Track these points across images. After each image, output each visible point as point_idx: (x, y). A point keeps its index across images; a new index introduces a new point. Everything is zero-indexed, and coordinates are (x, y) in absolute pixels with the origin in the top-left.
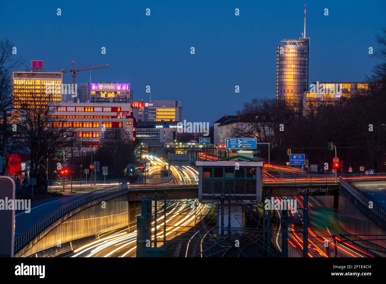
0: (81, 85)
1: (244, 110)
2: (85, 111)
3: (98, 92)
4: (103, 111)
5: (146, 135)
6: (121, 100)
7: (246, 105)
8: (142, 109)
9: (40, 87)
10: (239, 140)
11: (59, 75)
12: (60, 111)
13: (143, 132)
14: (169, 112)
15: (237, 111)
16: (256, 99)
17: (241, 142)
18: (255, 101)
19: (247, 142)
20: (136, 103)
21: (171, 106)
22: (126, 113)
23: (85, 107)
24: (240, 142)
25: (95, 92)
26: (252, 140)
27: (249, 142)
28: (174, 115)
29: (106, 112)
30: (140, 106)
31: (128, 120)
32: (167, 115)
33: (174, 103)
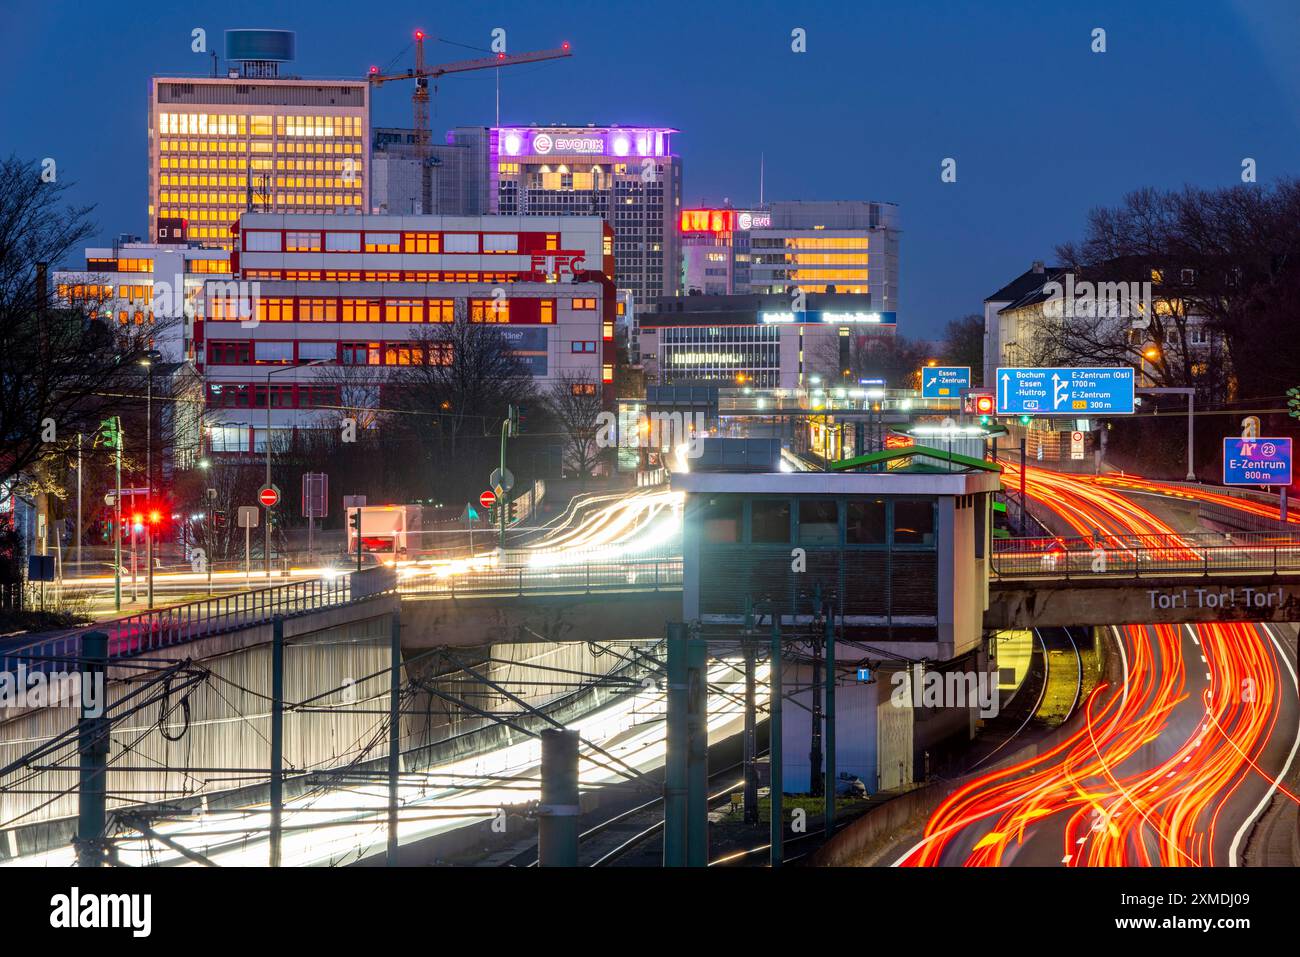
0: (456, 137)
1: (1092, 243)
2: (402, 250)
3: (530, 169)
4: (481, 252)
5: (723, 352)
6: (629, 202)
7: (1102, 222)
8: (724, 240)
9: (271, 145)
10: (1056, 378)
11: (352, 92)
12: (297, 251)
13: (710, 340)
14: (842, 251)
15: (1060, 250)
16: (1145, 195)
17: (1065, 384)
18: (1141, 202)
19: (1093, 384)
20: (697, 213)
21: (848, 227)
22: (571, 258)
23: (402, 234)
24: (1059, 384)
25: (516, 166)
26: (1115, 375)
27: (1102, 385)
28: (860, 267)
29: (495, 253)
30: (718, 225)
31: (583, 287)
32: (830, 267)
33: (864, 213)
